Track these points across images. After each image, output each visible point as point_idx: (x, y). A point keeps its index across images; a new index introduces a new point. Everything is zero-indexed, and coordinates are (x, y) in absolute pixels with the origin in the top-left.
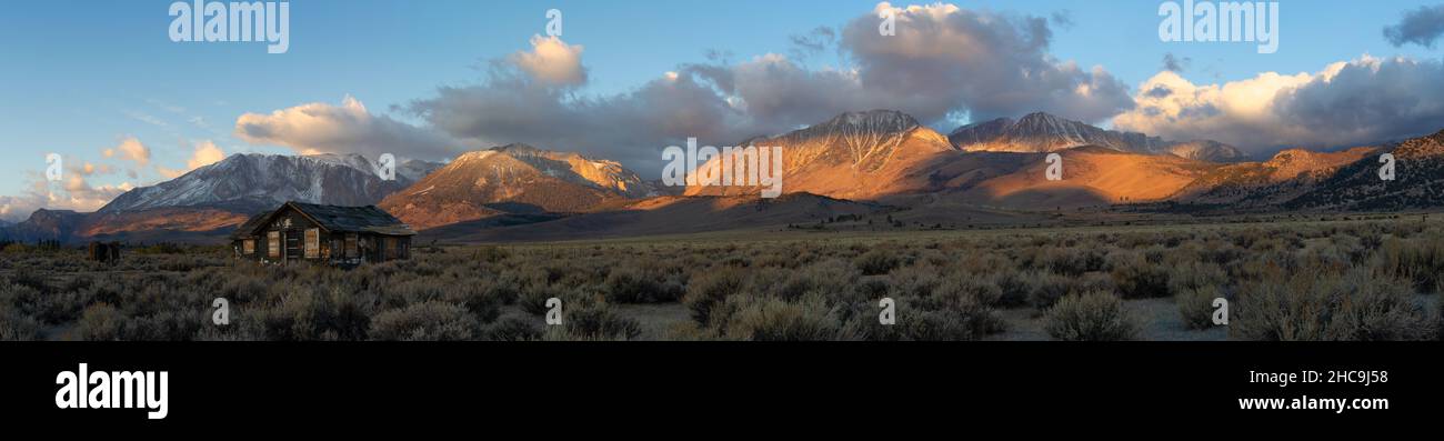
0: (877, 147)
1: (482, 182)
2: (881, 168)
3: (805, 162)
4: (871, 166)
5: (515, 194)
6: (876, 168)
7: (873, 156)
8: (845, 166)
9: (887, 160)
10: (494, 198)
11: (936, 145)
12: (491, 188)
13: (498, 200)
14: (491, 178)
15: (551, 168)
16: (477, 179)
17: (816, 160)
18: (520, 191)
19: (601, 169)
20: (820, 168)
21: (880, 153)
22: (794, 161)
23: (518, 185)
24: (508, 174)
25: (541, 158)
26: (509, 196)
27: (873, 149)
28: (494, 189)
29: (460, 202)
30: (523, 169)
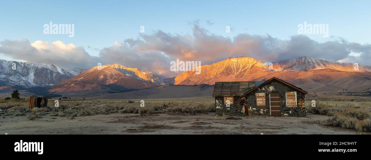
0: (242, 69)
1: (102, 77)
2: (243, 77)
3: (216, 74)
4: (240, 76)
5: (114, 82)
6: (241, 77)
7: (240, 72)
8: (230, 76)
9: (245, 74)
10: (106, 83)
11: (263, 69)
12: (105, 79)
13: (108, 84)
14: (105, 76)
15: (128, 74)
16: (100, 76)
17: (220, 74)
18: (116, 81)
19: (146, 75)
20: (221, 76)
21: (243, 72)
22: (212, 74)
23: (115, 79)
24: (112, 75)
25: (124, 70)
26: (112, 82)
27: (240, 70)
28: (106, 80)
29: (93, 84)
30: (118, 73)
